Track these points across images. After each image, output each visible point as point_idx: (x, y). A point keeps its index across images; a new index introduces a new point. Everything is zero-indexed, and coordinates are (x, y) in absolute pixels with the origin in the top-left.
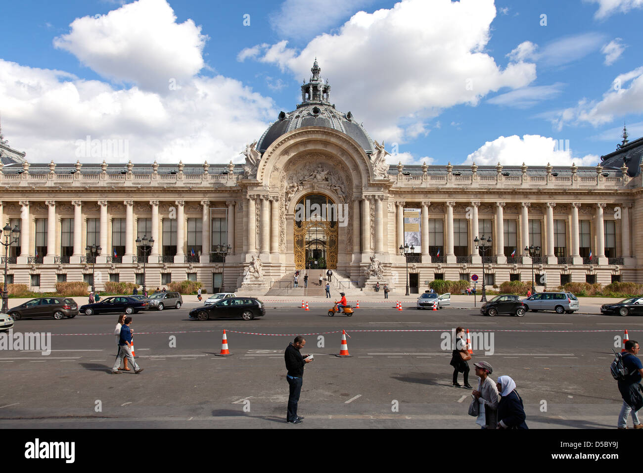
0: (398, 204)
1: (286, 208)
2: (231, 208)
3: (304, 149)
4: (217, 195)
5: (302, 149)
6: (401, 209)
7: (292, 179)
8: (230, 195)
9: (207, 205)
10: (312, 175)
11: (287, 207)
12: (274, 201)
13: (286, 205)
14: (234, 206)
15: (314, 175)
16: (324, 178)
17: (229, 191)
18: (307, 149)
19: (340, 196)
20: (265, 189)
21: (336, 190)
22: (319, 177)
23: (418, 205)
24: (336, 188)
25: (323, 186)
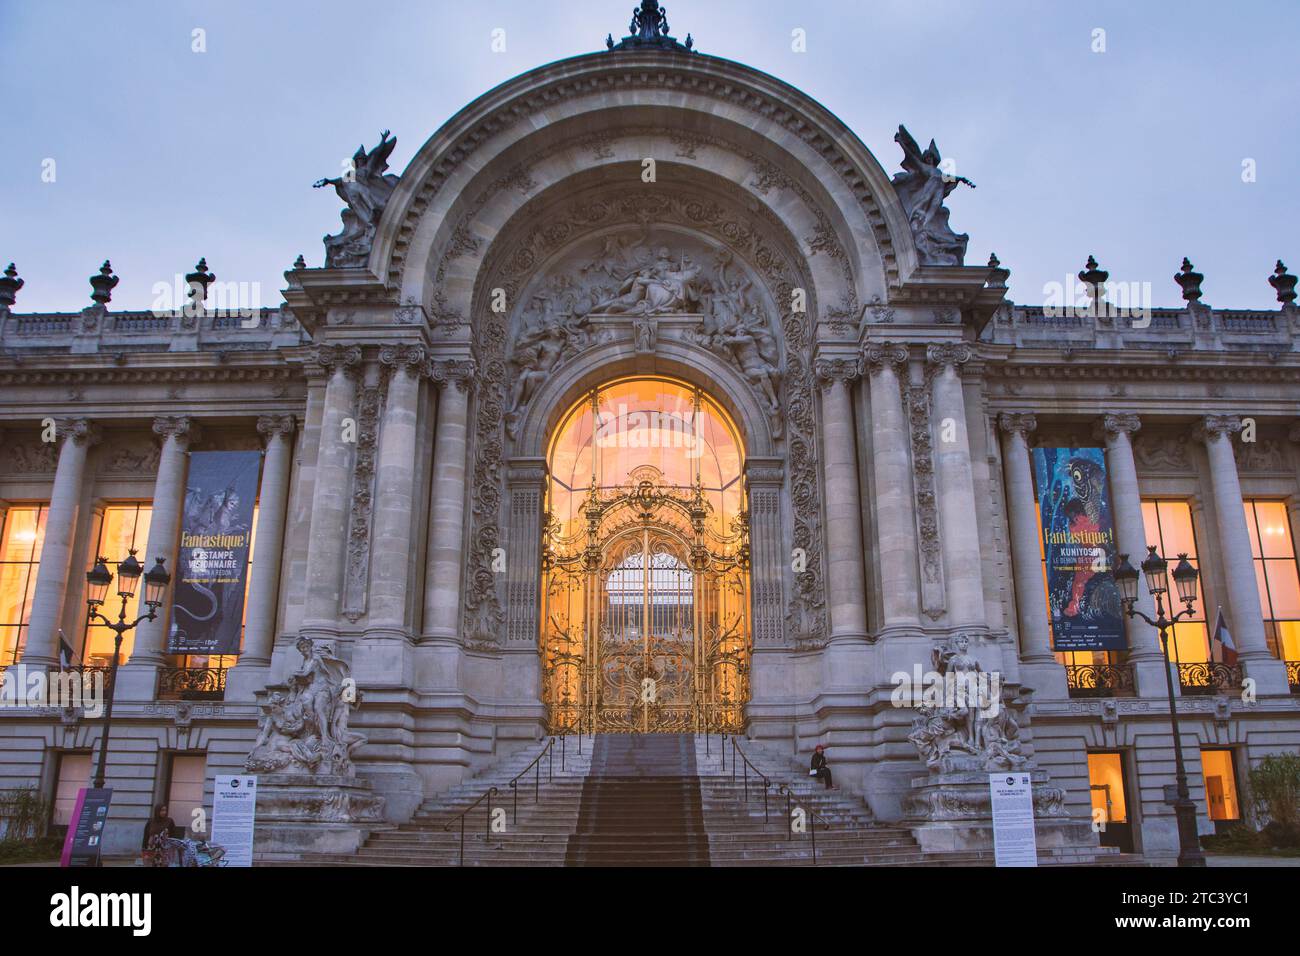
0: (1005, 423)
1: (507, 432)
2: (275, 447)
3: (597, 164)
4: (226, 392)
5: (585, 162)
6: (1019, 447)
7: (543, 310)
8: (279, 392)
9: (181, 437)
10: (628, 290)
11: (515, 428)
12: (452, 387)
13: (509, 419)
14: (292, 438)
15: (636, 288)
16: (681, 296)
17: (277, 370)
18: (607, 161)
19: (754, 372)
20: (406, 317)
21: (737, 348)
22: (659, 293)
23: (1089, 432)
24: (739, 338)
25: (676, 334)
